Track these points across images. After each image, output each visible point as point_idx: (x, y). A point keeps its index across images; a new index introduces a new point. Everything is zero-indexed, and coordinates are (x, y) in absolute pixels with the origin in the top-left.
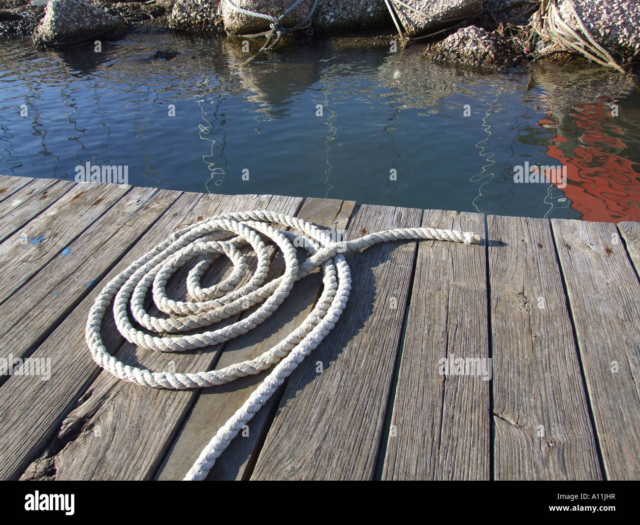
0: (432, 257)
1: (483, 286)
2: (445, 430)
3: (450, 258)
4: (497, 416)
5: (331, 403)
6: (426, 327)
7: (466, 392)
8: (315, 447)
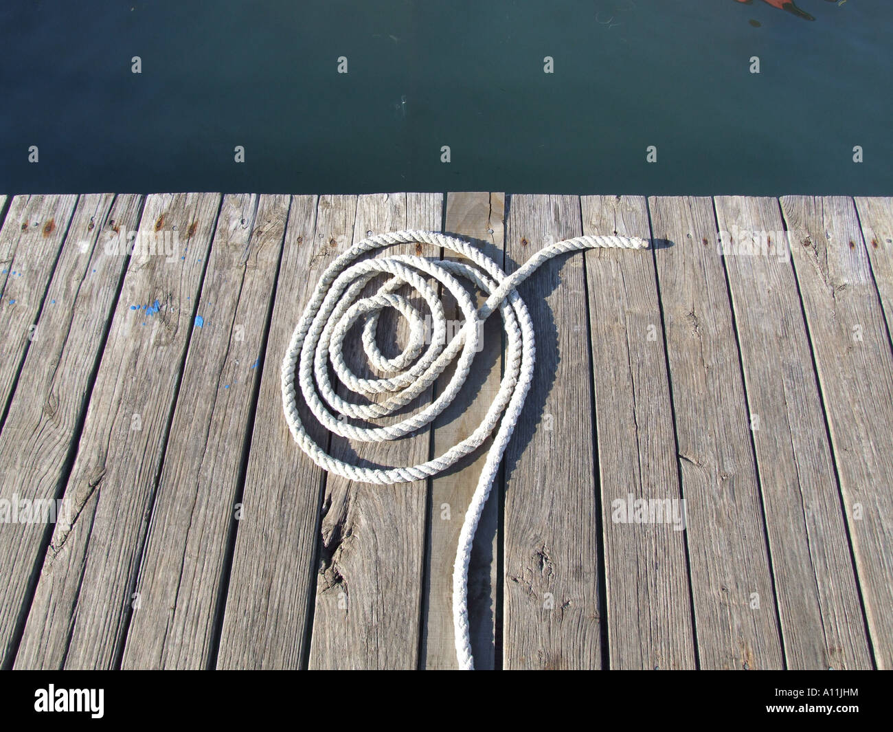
0: (602, 273)
1: (657, 309)
2: (644, 479)
3: (620, 274)
4: (682, 457)
5: (548, 469)
6: (612, 371)
7: (655, 438)
8: (547, 513)
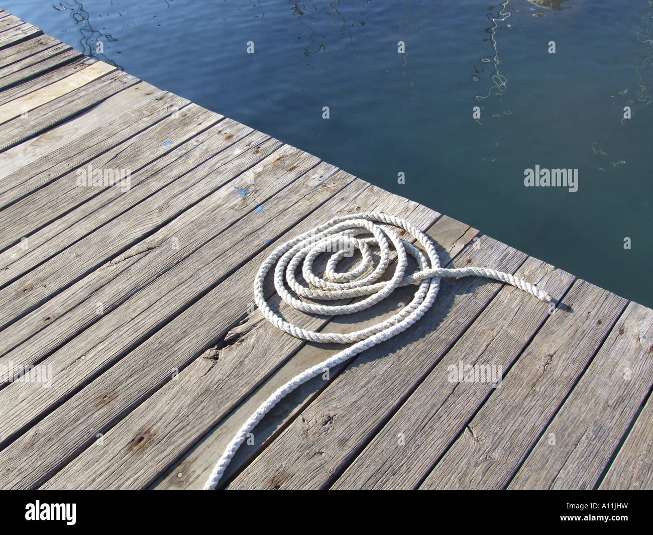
0: (506, 301)
1: (526, 339)
2: (431, 422)
3: (518, 307)
4: (469, 428)
5: (376, 379)
6: (464, 354)
7: (459, 406)
8: (354, 400)
